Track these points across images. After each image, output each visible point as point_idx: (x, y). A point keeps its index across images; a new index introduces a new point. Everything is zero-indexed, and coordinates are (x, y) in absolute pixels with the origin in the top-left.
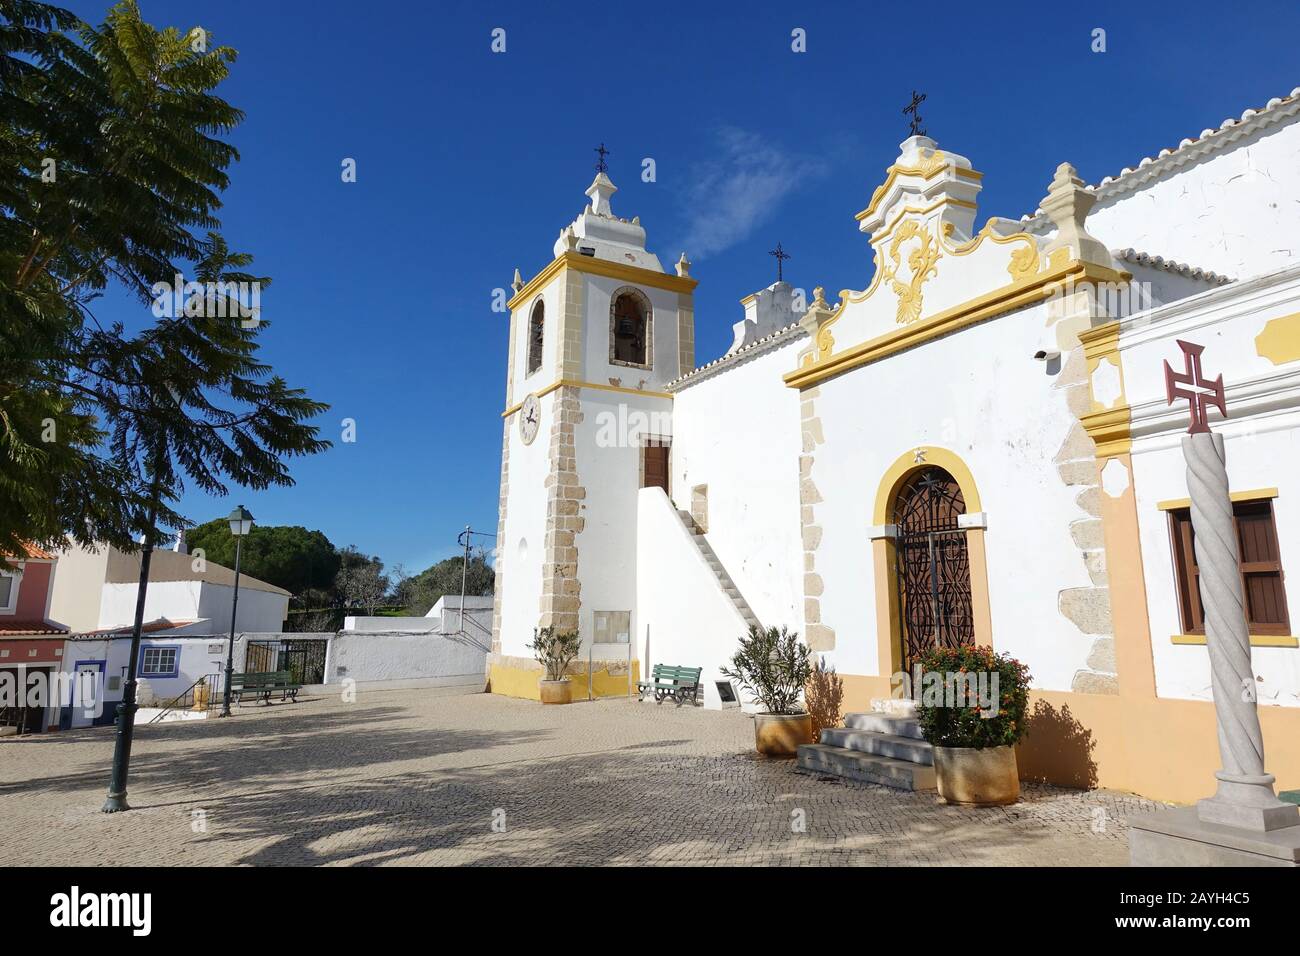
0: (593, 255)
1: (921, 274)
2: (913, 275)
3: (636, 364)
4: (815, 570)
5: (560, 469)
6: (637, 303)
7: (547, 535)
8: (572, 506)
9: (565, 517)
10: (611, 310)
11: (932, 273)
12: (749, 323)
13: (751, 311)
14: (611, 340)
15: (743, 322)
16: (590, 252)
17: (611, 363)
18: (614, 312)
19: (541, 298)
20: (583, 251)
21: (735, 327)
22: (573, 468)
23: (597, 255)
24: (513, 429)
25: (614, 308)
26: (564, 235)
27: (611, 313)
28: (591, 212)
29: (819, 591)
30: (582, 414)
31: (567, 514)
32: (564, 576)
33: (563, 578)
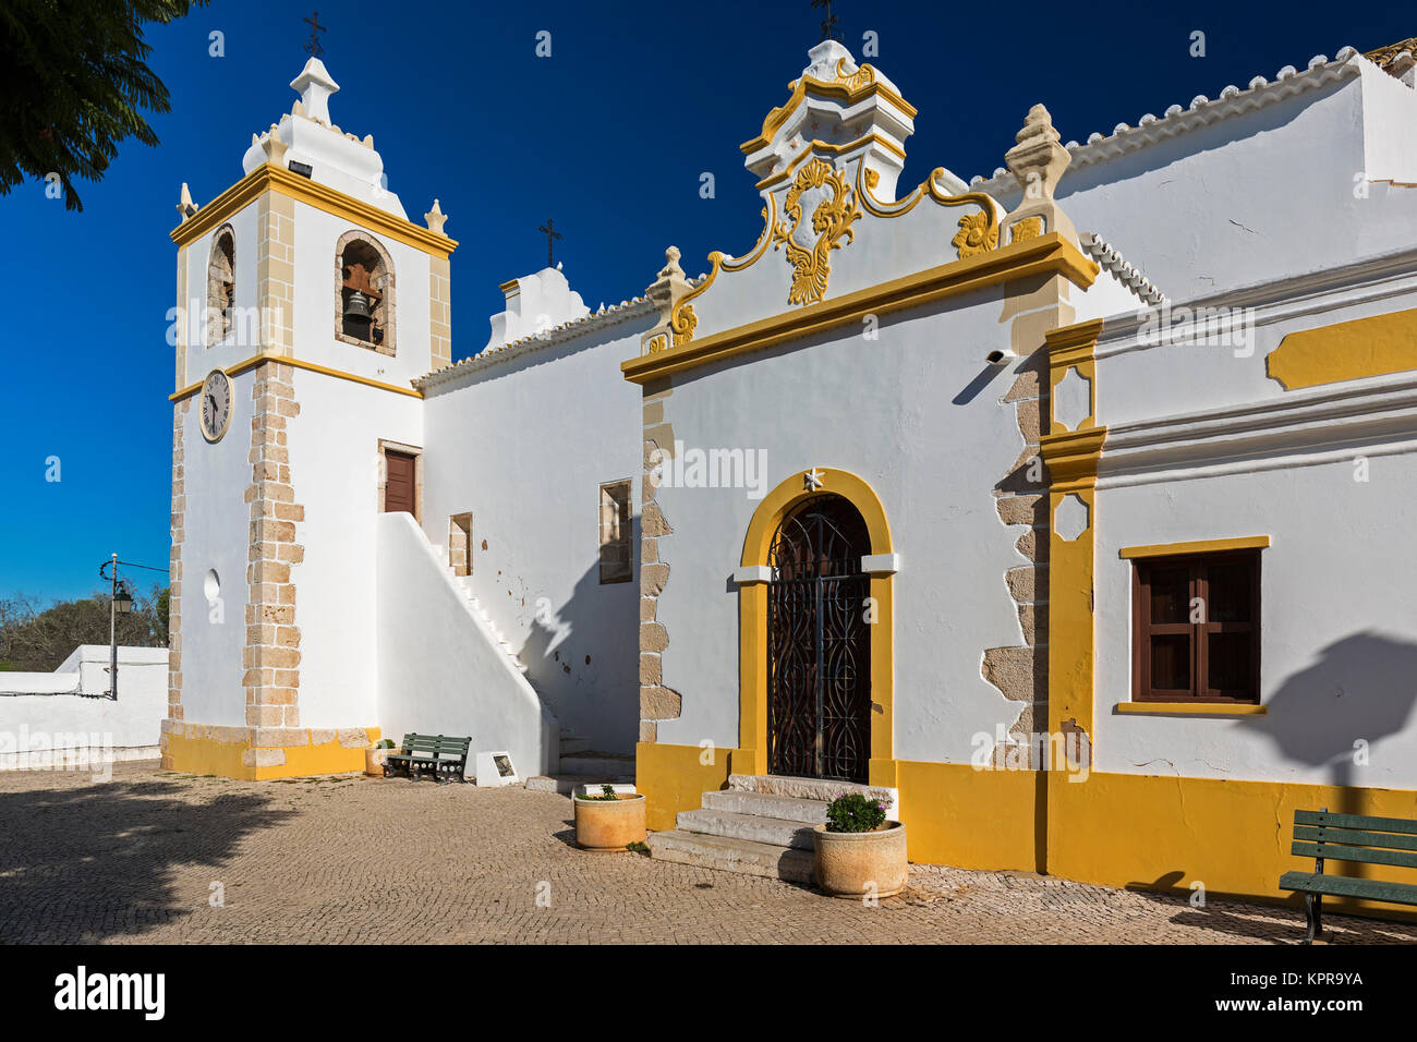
0: (309, 176)
3: (371, 345)
5: (267, 478)
7: (250, 566)
8: (286, 529)
9: (278, 543)
10: (337, 262)
14: (337, 303)
16: (306, 171)
17: (337, 337)
18: (341, 266)
19: (228, 229)
20: (293, 167)
22: (286, 478)
23: (314, 178)
24: (189, 420)
25: (341, 260)
26: (258, 144)
27: (337, 267)
30: (297, 406)
31: (280, 539)
32: (277, 622)
33: (276, 626)
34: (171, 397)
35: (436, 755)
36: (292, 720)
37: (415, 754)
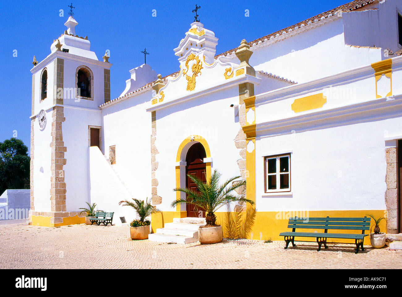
0: (68, 52)
1: (196, 74)
2: (193, 74)
3: (87, 98)
4: (156, 178)
5: (56, 140)
6: (87, 72)
7: (52, 166)
8: (61, 154)
9: (59, 158)
10: (76, 75)
11: (199, 74)
12: (132, 80)
13: (133, 77)
14: (76, 87)
15: (130, 80)
19: (46, 69)
20: (64, 50)
21: (127, 81)
22: (61, 139)
23: (70, 52)
24: (36, 124)
26: (56, 43)
28: (67, 33)
29: (157, 185)
30: (65, 118)
32: (59, 181)
33: (59, 182)
34: (30, 117)
35: (104, 218)
36: (64, 209)
37: (99, 218)
